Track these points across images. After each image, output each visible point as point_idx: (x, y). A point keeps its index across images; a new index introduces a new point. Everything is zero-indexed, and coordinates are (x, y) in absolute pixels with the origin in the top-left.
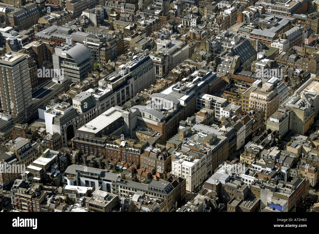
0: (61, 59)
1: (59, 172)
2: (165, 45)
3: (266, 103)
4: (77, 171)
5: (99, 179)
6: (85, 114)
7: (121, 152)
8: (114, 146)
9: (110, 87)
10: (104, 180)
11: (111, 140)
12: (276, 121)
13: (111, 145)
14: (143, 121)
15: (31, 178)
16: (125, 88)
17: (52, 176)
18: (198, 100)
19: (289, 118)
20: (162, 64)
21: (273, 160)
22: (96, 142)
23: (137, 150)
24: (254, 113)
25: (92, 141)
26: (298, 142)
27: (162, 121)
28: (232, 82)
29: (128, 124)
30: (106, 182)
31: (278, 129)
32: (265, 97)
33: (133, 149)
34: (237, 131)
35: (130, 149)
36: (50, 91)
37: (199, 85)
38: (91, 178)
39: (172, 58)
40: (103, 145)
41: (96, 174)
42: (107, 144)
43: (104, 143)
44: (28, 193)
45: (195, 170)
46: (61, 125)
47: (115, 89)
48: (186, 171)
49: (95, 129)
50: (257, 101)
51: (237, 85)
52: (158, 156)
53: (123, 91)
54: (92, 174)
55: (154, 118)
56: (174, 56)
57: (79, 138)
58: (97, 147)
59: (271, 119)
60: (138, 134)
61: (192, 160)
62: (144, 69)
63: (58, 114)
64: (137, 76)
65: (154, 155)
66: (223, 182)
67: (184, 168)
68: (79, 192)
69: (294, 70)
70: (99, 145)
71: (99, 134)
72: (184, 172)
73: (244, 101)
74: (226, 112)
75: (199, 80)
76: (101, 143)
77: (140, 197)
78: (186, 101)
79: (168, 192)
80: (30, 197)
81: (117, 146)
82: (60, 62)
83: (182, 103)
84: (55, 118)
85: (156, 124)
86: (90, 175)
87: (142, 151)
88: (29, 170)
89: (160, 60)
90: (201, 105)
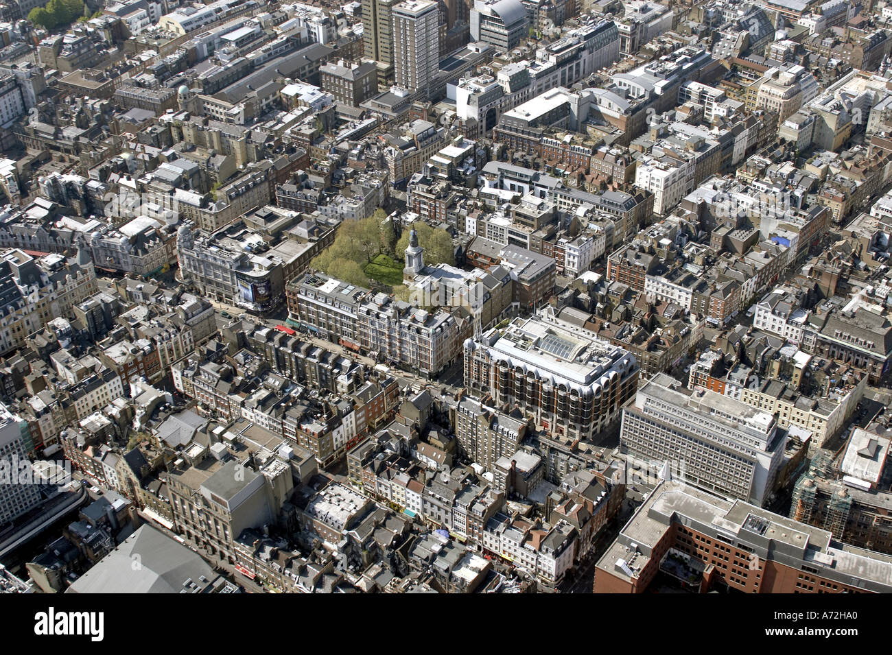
0: (482, 17)
1: (474, 169)
2: (638, 8)
3: (782, 101)
4: (499, 169)
5: (530, 183)
6: (514, 94)
7: (564, 151)
8: (555, 141)
9: (553, 60)
10: (537, 185)
11: (550, 133)
12: (795, 126)
13: (550, 140)
14: (599, 112)
15: (435, 173)
16: (574, 64)
17: (464, 173)
18: (682, 90)
19: (814, 125)
20: (631, 35)
21: (784, 179)
22: (529, 134)
23: (587, 149)
24: (763, 114)
25: (523, 132)
26: (823, 160)
27: (626, 112)
28: (735, 69)
29: (576, 114)
30: (540, 189)
31: (795, 138)
32: (781, 92)
33: (581, 148)
34: (735, 136)
35: (576, 146)
36: (463, 62)
37: (684, 68)
38: (519, 181)
39: (647, 28)
40: (538, 139)
41: (526, 176)
42: (545, 138)
43: (540, 136)
44: (430, 192)
45: (670, 183)
46: (480, 106)
47: (560, 64)
48: (655, 183)
49: (528, 115)
50: (769, 97)
51: (742, 75)
52: (617, 159)
53: (571, 68)
54: (521, 175)
55: (616, 107)
56: (650, 25)
57: (504, 127)
58: (529, 140)
59: (787, 123)
60: (589, 129)
61: (666, 169)
62: (604, 39)
63: (477, 91)
64: (593, 48)
65: (611, 158)
66: (709, 201)
67: (653, 178)
68: (501, 197)
69: (829, 60)
70: (533, 138)
71: (534, 123)
72: (653, 184)
73: (749, 97)
74: (722, 109)
75: (686, 61)
76: (535, 135)
77: (588, 211)
78: (664, 89)
79: (628, 208)
80: (433, 197)
81: (559, 142)
82: (481, 22)
83: (658, 91)
84: (472, 97)
85: (617, 115)
86: (517, 177)
87: (595, 152)
88: (433, 162)
89: (629, 29)
90: (686, 96)
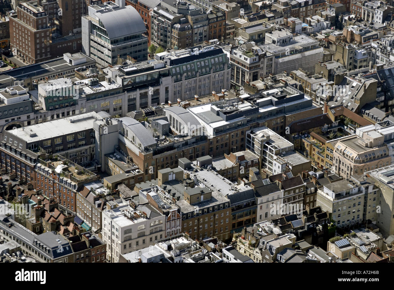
0: (92, 27)
2: (276, 39)
3: (353, 164)
6: (50, 113)
7: (54, 183)
8: (47, 169)
9: (119, 82)
12: (331, 194)
13: (43, 167)
14: (124, 144)
18: (249, 136)
19: (366, 198)
20: (250, 68)
21: (272, 254)
22: (26, 157)
23: (73, 183)
25: (21, 154)
27: (146, 149)
28: (343, 122)
29: (98, 143)
31: (330, 210)
32: (354, 155)
33: (69, 181)
34: (260, 196)
35: (65, 179)
36: (47, 71)
37: (263, 110)
39: (276, 63)
40: (33, 164)
42: (39, 165)
43: (35, 161)
45: (134, 235)
47: (125, 89)
48: (116, 233)
49: (34, 136)
50: (342, 158)
52: (96, 199)
55: (138, 142)
56: (280, 60)
57: (5, 146)
58: (26, 165)
59: (325, 190)
61: (134, 218)
62: (202, 68)
64: (181, 75)
65: (92, 197)
67: (113, 227)
70: (28, 162)
71: (37, 146)
74: (278, 164)
75: (271, 103)
76: (31, 160)
81: (50, 171)
82: (91, 32)
87: (81, 188)
89: (248, 62)
90: (251, 144)
